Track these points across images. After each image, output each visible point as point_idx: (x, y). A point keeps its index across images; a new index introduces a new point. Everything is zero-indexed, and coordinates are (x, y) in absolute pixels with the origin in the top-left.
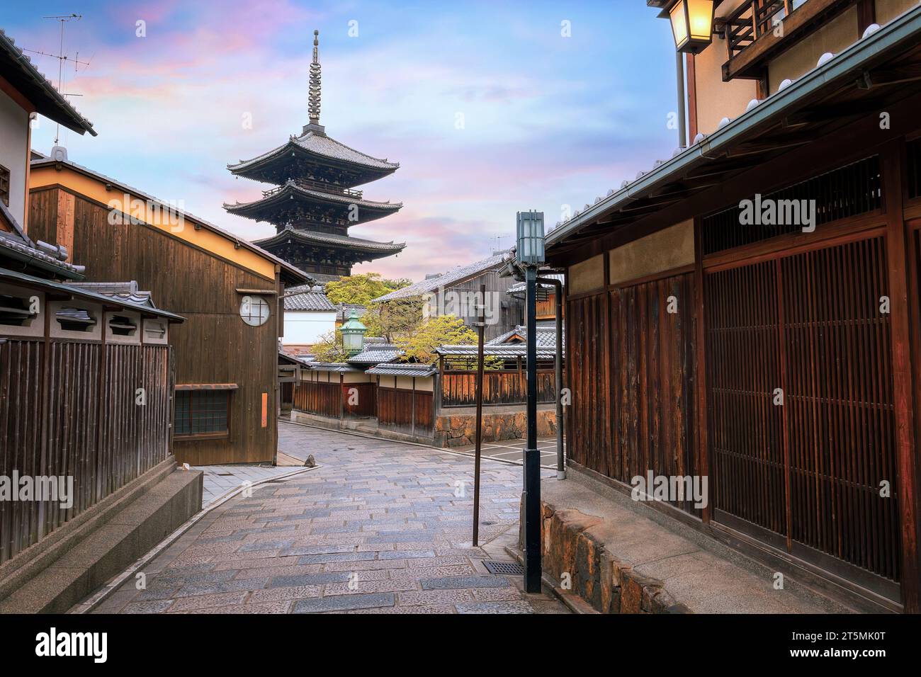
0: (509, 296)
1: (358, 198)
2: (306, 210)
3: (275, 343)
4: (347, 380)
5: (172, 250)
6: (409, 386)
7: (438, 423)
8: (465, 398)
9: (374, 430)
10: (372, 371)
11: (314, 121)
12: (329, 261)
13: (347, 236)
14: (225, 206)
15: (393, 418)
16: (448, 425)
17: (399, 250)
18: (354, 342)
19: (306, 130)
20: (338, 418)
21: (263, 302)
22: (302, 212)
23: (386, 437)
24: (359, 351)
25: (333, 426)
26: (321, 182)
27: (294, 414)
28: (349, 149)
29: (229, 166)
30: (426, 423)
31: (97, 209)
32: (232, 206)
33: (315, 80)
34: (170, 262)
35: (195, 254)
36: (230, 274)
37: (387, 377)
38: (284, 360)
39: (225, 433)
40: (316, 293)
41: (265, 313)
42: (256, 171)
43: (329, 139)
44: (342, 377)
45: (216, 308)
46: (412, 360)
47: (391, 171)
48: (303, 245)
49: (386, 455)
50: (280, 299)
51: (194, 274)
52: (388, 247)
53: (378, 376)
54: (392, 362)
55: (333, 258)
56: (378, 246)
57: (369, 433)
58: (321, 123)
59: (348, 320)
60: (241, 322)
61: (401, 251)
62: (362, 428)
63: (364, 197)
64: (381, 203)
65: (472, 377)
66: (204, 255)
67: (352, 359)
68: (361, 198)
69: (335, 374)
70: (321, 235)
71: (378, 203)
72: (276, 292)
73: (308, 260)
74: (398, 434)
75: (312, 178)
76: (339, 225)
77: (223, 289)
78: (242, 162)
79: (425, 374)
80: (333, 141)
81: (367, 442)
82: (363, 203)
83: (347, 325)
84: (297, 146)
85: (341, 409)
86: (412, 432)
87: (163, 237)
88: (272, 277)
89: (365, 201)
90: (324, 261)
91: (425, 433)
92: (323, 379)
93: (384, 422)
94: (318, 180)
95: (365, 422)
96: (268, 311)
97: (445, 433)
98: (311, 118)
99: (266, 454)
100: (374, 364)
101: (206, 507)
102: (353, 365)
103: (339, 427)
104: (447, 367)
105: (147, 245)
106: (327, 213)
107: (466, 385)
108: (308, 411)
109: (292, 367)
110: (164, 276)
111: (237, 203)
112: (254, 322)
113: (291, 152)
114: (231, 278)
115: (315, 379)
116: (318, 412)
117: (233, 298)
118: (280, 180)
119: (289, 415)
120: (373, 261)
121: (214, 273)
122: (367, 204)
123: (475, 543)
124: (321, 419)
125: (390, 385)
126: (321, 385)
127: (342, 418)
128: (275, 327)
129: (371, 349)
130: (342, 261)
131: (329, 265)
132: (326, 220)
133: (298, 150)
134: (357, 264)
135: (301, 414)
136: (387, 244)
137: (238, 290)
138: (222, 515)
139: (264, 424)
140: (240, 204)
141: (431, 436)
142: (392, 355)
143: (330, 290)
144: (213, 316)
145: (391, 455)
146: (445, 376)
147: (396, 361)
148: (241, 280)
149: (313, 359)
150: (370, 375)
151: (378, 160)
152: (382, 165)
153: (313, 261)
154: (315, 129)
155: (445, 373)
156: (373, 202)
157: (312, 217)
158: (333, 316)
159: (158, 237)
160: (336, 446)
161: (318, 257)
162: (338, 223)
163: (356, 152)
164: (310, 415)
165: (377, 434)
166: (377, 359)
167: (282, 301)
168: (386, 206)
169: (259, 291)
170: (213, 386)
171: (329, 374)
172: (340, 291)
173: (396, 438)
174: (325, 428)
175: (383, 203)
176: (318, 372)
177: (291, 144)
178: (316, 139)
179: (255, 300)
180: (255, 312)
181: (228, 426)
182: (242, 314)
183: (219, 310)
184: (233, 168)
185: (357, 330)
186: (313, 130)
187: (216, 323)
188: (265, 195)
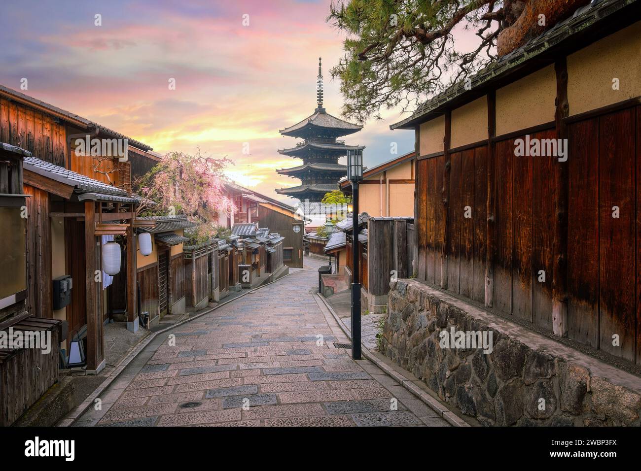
1: (342, 144)
3: (302, 237)
11: (320, 105)
12: (329, 177)
13: (338, 164)
14: (279, 151)
19: (316, 112)
27: (310, 254)
28: (338, 119)
29: (280, 131)
32: (282, 151)
34: (277, 218)
35: (282, 216)
38: (304, 241)
39: (290, 260)
41: (299, 229)
43: (328, 114)
47: (360, 129)
51: (283, 221)
58: (324, 106)
63: (346, 144)
64: (354, 147)
68: (344, 144)
69: (323, 241)
70: (324, 166)
71: (353, 147)
73: (318, 178)
76: (334, 159)
77: (289, 224)
78: (286, 129)
80: (330, 115)
82: (345, 148)
83: (327, 223)
84: (312, 124)
88: (302, 220)
89: (347, 146)
90: (326, 178)
92: (319, 242)
94: (323, 138)
98: (318, 104)
99: (300, 264)
101: (289, 273)
103: (324, 259)
106: (327, 154)
108: (315, 253)
110: (276, 221)
111: (284, 149)
112: (297, 232)
113: (309, 127)
114: (291, 221)
115: (317, 242)
116: (318, 253)
117: (291, 226)
119: (308, 254)
121: (287, 220)
124: (319, 256)
126: (318, 244)
130: (335, 177)
133: (313, 126)
135: (312, 254)
137: (293, 224)
139: (300, 257)
140: (286, 149)
143: (327, 197)
151: (353, 124)
152: (355, 127)
153: (321, 178)
154: (321, 111)
156: (349, 146)
157: (320, 157)
162: (332, 158)
167: (304, 226)
169: (298, 224)
170: (287, 248)
171: (321, 241)
175: (356, 147)
176: (318, 240)
177: (309, 124)
178: (321, 116)
179: (297, 226)
180: (297, 229)
181: (291, 258)
182: (294, 230)
183: (288, 229)
184: (282, 132)
185: (330, 225)
186: (319, 111)
187: (287, 232)
188: (297, 145)
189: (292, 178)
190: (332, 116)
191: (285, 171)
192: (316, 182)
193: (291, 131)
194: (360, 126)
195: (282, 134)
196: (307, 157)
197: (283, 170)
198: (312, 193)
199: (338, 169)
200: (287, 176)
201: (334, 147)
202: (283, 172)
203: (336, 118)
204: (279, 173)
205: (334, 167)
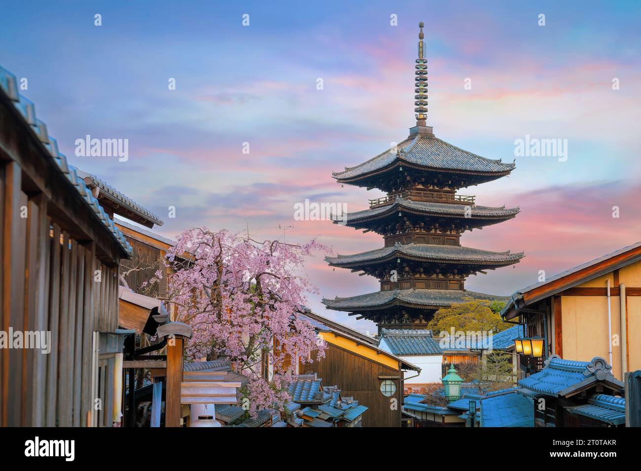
1: (469, 204)
2: (415, 224)
5: (346, 357)
10: (463, 416)
11: (421, 121)
12: (441, 276)
13: (460, 246)
17: (517, 261)
18: (453, 390)
19: (413, 134)
21: (393, 383)
22: (410, 226)
24: (456, 398)
26: (430, 190)
28: (459, 150)
29: (335, 175)
34: (345, 364)
35: (357, 359)
36: (375, 368)
38: (404, 416)
40: (425, 337)
41: (394, 389)
42: (362, 180)
43: (438, 140)
44: (443, 418)
45: (368, 388)
47: (507, 172)
48: (412, 262)
50: (402, 381)
51: (357, 370)
52: (504, 257)
55: (444, 272)
56: (492, 257)
58: (428, 123)
60: (381, 395)
61: (519, 262)
63: (477, 203)
64: (495, 209)
66: (361, 359)
68: (474, 203)
69: (438, 415)
71: (491, 209)
72: (399, 377)
73: (418, 276)
75: (420, 187)
76: (451, 235)
77: (372, 377)
78: (348, 169)
80: (442, 142)
83: (447, 377)
84: (403, 161)
87: (341, 351)
88: (398, 369)
89: (479, 208)
90: (434, 275)
92: (430, 418)
94: (427, 189)
96: (395, 388)
98: (417, 119)
100: (464, 411)
102: (451, 409)
105: (334, 356)
106: (437, 225)
109: (409, 419)
110: (342, 371)
112: (388, 394)
113: (399, 166)
114: (375, 370)
115: (424, 418)
117: (377, 382)
118: (387, 188)
121: (367, 368)
126: (429, 422)
128: (400, 394)
129: (465, 397)
130: (454, 274)
133: (405, 164)
134: (471, 276)
136: (503, 254)
137: (380, 377)
148: (381, 371)
151: (492, 161)
152: (495, 168)
153: (423, 276)
154: (422, 132)
156: (484, 208)
158: (440, 360)
159: (338, 351)
161: (428, 272)
162: (449, 233)
167: (403, 382)
168: (500, 213)
169: (390, 377)
171: (435, 415)
175: (499, 209)
176: (427, 413)
177: (398, 160)
178: (423, 145)
179: (388, 382)
180: (388, 388)
182: (381, 390)
183: (370, 388)
184: (340, 177)
185: (455, 381)
186: (420, 134)
187: (368, 396)
188: (372, 204)
189: (361, 275)
190: (446, 144)
191: (345, 261)
192: (413, 286)
193: (360, 176)
194: (507, 165)
195: (340, 180)
196: (393, 230)
197: (339, 257)
198: (404, 308)
199: (460, 257)
200: (350, 270)
201: (452, 211)
202: (340, 261)
203: (455, 148)
204: (331, 264)
205: (452, 252)
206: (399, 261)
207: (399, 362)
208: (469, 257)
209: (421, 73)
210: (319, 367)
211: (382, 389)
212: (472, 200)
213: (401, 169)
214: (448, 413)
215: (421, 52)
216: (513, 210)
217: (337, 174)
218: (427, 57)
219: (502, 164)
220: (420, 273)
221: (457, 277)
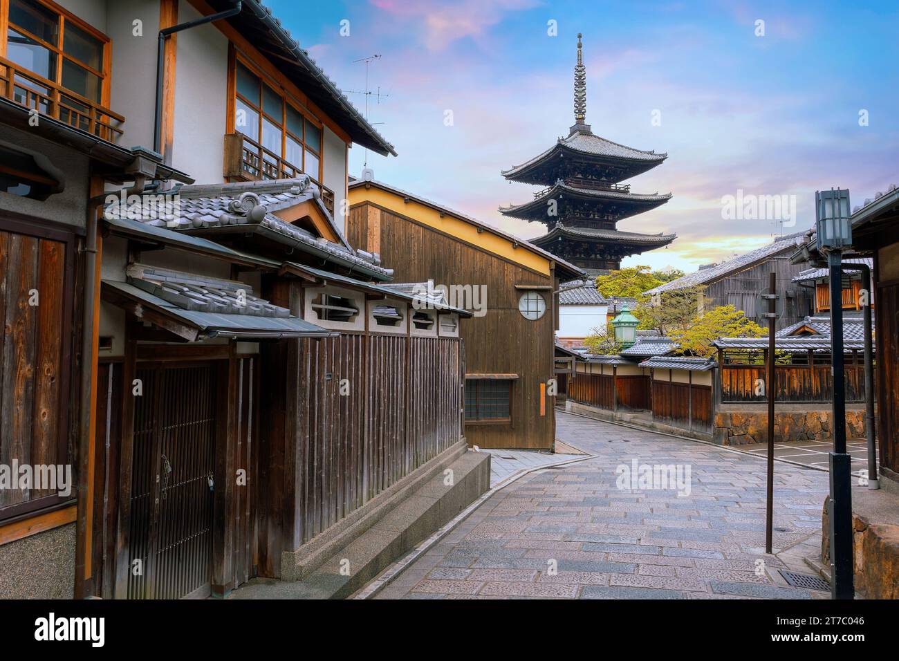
0: (795, 285)
1: (626, 192)
2: (575, 208)
3: (551, 336)
4: (620, 372)
5: (459, 252)
6: (685, 380)
7: (717, 419)
8: (748, 394)
9: (649, 423)
10: (645, 363)
11: (580, 121)
12: (598, 256)
13: (616, 230)
14: (501, 209)
15: (668, 412)
16: (729, 422)
17: (669, 242)
18: (626, 335)
19: (572, 132)
20: (612, 409)
21: (539, 297)
22: (571, 210)
23: (662, 430)
24: (631, 344)
25: (607, 418)
26: (589, 179)
27: (569, 404)
28: (615, 144)
29: (503, 172)
30: (704, 417)
31: (397, 220)
32: (506, 209)
33: (580, 82)
34: (458, 263)
35: (478, 255)
36: (510, 272)
37: (662, 370)
38: (560, 352)
39: (507, 420)
40: (587, 288)
41: (542, 307)
42: (528, 174)
43: (595, 137)
44: (615, 369)
45: (497, 305)
46: (687, 353)
47: (659, 162)
48: (572, 241)
49: (663, 449)
50: (555, 295)
51: (478, 273)
52: (657, 239)
53: (652, 369)
54: (666, 355)
55: (602, 253)
56: (647, 238)
57: (644, 425)
58: (586, 122)
59: (620, 313)
60: (521, 317)
61: (671, 243)
62: (636, 420)
63: (631, 191)
64: (650, 195)
65: (755, 372)
66: (486, 255)
67: (625, 352)
68: (629, 192)
69: (608, 366)
70: (590, 231)
71: (646, 196)
72: (551, 287)
73: (578, 256)
74: (674, 428)
75: (580, 176)
76: (608, 220)
77: (504, 286)
78: (515, 168)
79: (703, 368)
80: (599, 138)
81: (642, 434)
82: (631, 197)
83: (619, 318)
84: (565, 147)
85: (615, 401)
86: (689, 427)
87: (451, 241)
88: (547, 272)
89: (633, 194)
90: (593, 256)
91: (703, 430)
92: (596, 371)
93: (659, 415)
94: (585, 178)
95: (639, 415)
96: (545, 306)
97: (725, 431)
98: (577, 119)
99: (544, 441)
100: (648, 357)
101: (494, 487)
102: (625, 357)
103: (613, 419)
104: (727, 361)
105: (438, 249)
106: (595, 209)
107: (748, 380)
108: (582, 401)
109: (567, 359)
111: (511, 206)
112: (532, 317)
113: (560, 153)
114: (510, 276)
115: (588, 371)
116: (592, 403)
117: (513, 295)
118: (549, 181)
119: (564, 405)
120: (642, 253)
121: (495, 271)
122: (634, 197)
123: (769, 550)
124: (595, 410)
125: (664, 378)
126: (594, 376)
127: (615, 410)
128: (551, 320)
129: (644, 342)
130: (609, 254)
131: (599, 260)
132: (594, 217)
133: (567, 152)
134: (627, 257)
135: (575, 405)
136: (656, 236)
137: (516, 286)
138: (508, 496)
139: (543, 413)
140: (514, 207)
141: (710, 432)
142: (667, 348)
143: (600, 284)
144: (495, 311)
145: (668, 450)
146: (725, 371)
147: (671, 354)
148: (519, 277)
149: (585, 351)
150: (643, 368)
151: (645, 152)
152: (650, 157)
153: (583, 256)
154: (581, 129)
155: (724, 367)
156: (640, 195)
157: (580, 214)
158: (604, 310)
159: (447, 241)
160: (612, 438)
161: (588, 252)
162: (606, 218)
163: (622, 146)
164: (585, 406)
165: (652, 427)
166: (650, 352)
167: (557, 296)
168: (654, 198)
169: (536, 287)
170: (497, 376)
171: (602, 366)
172: (610, 285)
173: (671, 432)
174: (599, 419)
175: (652, 195)
176: (591, 365)
177: (559, 146)
178: (583, 138)
179: (533, 296)
180: (532, 306)
181: (510, 413)
182: (521, 309)
183: (500, 306)
184: (507, 174)
185: (629, 323)
186: (579, 130)
187: (498, 317)
188: (536, 196)
190: (603, 140)
194: (660, 155)
195: (508, 177)
199: (617, 236)
203: (611, 143)
206: (560, 239)
207: (550, 261)
208: (624, 237)
209: (580, 77)
210: (412, 269)
211: (522, 307)
212: (628, 188)
213: (562, 156)
214: (621, 362)
215: (580, 60)
216: (666, 196)
217: (506, 172)
218: (584, 63)
219: (656, 155)
220: (580, 253)
221: (613, 258)
